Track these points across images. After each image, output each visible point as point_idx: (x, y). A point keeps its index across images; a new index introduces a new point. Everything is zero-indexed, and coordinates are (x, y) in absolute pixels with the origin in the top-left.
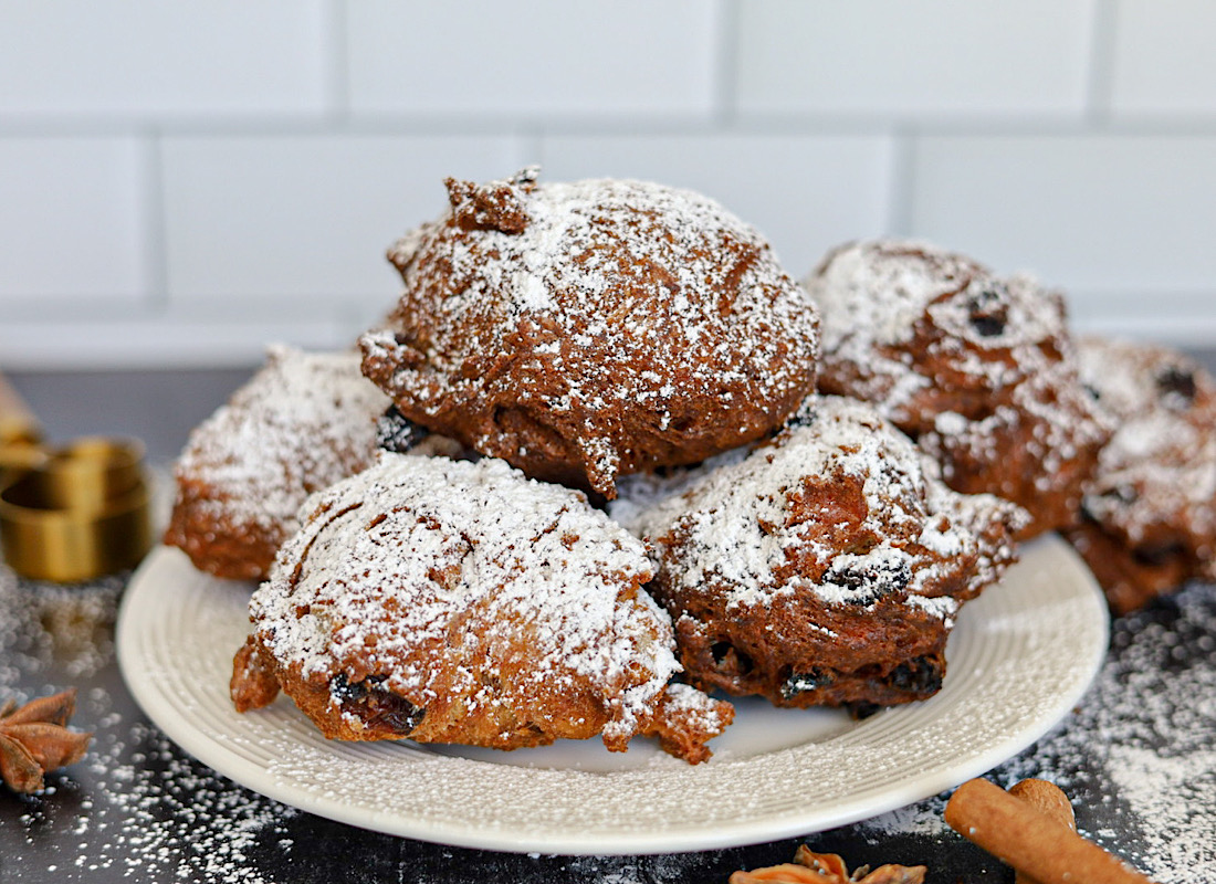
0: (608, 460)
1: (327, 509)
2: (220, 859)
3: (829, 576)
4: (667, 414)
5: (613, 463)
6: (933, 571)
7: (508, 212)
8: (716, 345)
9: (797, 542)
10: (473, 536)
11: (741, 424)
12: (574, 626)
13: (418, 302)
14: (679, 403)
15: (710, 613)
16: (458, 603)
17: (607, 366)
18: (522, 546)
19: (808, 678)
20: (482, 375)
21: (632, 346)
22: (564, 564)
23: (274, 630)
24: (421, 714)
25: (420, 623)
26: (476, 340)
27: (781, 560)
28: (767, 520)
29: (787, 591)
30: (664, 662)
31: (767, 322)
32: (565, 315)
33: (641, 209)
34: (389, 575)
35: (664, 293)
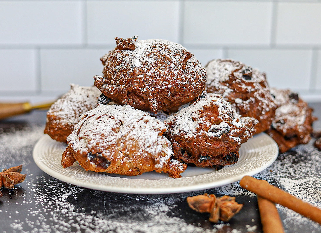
0: (155, 104)
1: (86, 116)
2: (59, 201)
3: (210, 130)
4: (170, 92)
5: (156, 104)
6: (235, 131)
7: (131, 44)
8: (182, 75)
9: (202, 122)
10: (122, 120)
11: (188, 96)
12: (148, 141)
13: (108, 68)
14: (172, 89)
15: (181, 141)
16: (119, 136)
17: (155, 80)
18: (135, 123)
19: (205, 157)
20: (124, 84)
21: (161, 75)
22: (145, 127)
23: (73, 143)
24: (110, 163)
25: (110, 140)
26: (123, 75)
27: (198, 126)
28: (194, 117)
29: (200, 134)
30: (170, 152)
31: (194, 71)
32: (145, 68)
33: (163, 44)
34: (102, 129)
35: (169, 63)
